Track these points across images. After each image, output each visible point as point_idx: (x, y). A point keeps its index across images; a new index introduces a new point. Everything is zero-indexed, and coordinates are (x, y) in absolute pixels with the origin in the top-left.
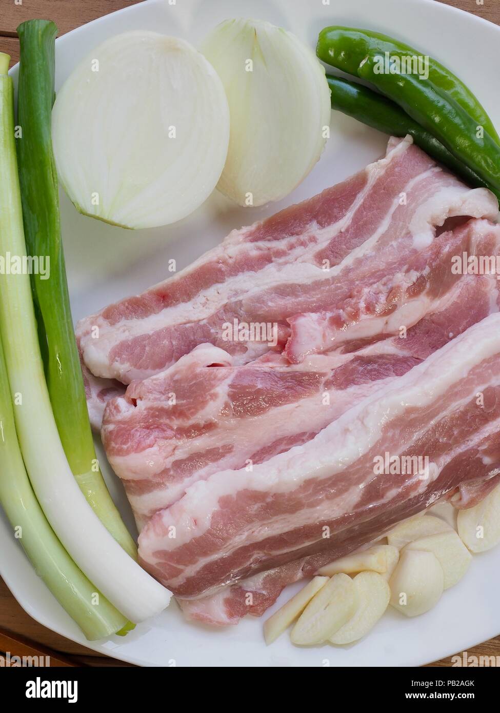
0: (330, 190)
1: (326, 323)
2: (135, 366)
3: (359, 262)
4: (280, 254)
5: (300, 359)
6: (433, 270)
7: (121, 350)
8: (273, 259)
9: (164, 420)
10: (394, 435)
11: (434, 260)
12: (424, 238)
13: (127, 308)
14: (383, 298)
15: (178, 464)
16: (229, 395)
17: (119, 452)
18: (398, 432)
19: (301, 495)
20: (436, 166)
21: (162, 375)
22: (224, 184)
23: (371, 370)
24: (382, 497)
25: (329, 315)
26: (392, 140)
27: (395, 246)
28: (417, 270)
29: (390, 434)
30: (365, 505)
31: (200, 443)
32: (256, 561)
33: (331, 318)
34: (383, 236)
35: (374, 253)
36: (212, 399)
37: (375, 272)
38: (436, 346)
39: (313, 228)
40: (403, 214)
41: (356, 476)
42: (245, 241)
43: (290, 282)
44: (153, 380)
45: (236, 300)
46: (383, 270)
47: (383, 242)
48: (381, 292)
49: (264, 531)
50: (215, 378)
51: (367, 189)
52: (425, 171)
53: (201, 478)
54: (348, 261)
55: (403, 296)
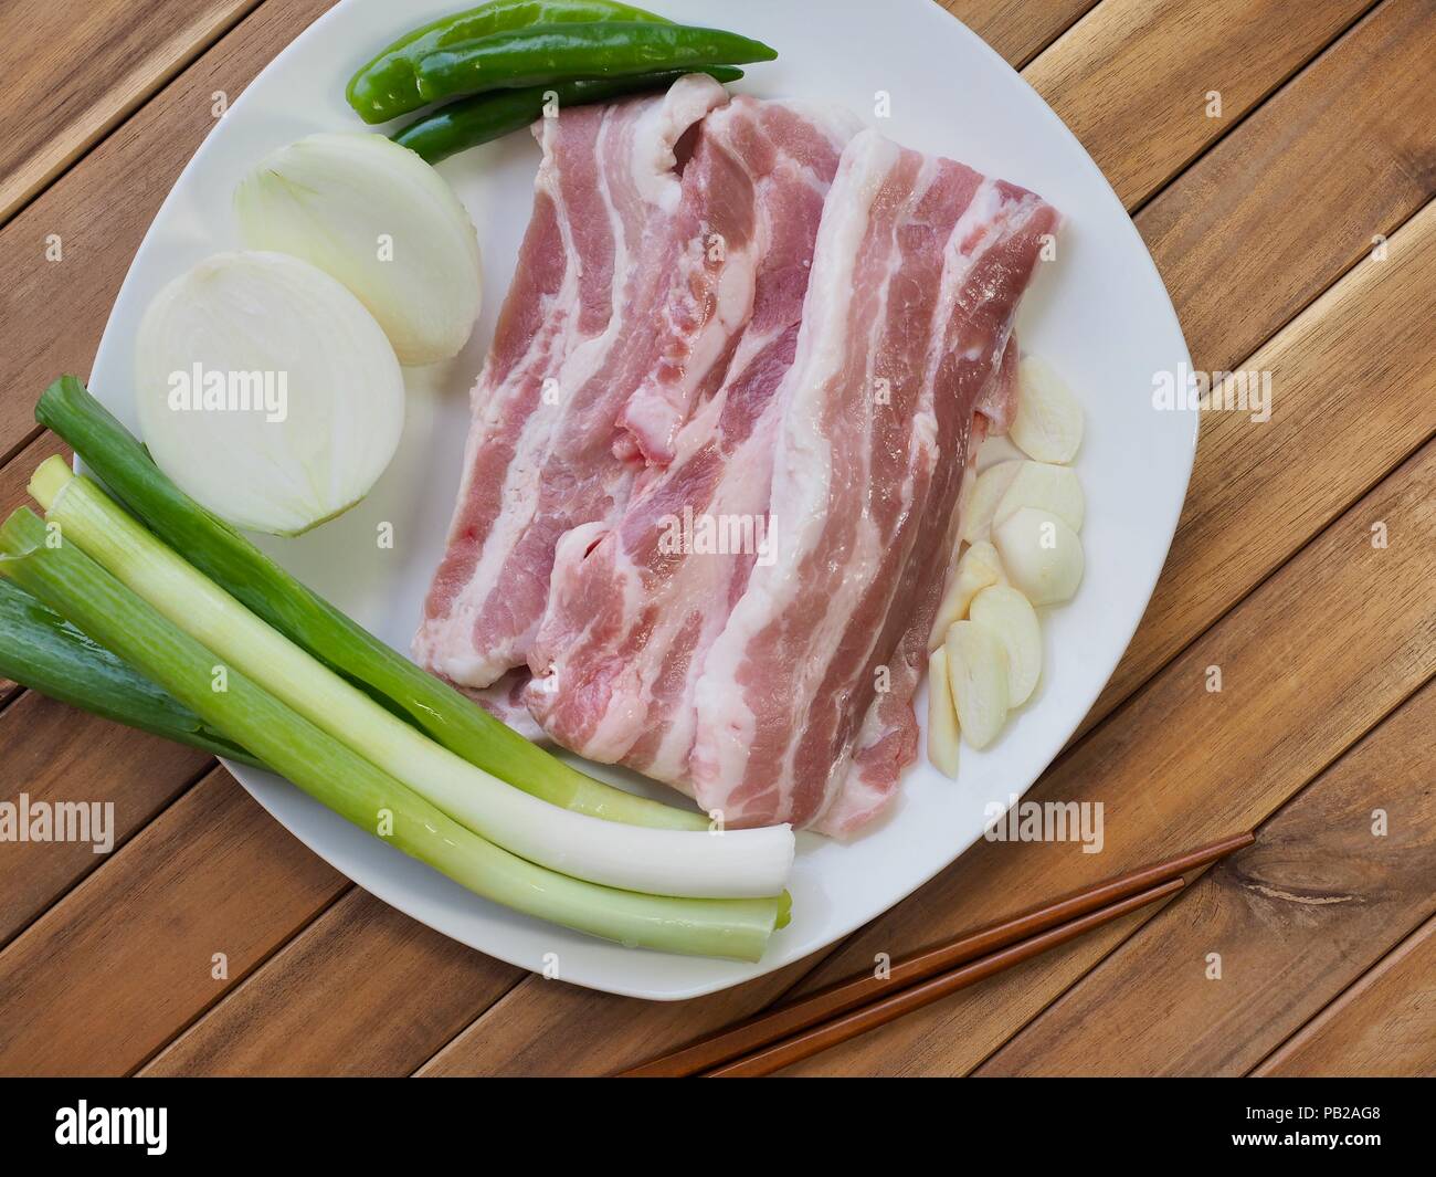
0: (524, 245)
1: (659, 386)
2: (514, 634)
3: (631, 289)
4: (541, 366)
5: (671, 451)
6: (710, 219)
7: (482, 637)
8: (540, 378)
9: (598, 657)
10: (842, 430)
11: (701, 208)
12: (670, 195)
13: (445, 584)
14: (690, 301)
15: (659, 687)
16: (635, 564)
17: (586, 737)
18: (843, 422)
19: (811, 588)
20: (607, 107)
21: (550, 613)
22: (408, 356)
23: (760, 387)
24: (901, 504)
25: (653, 376)
26: (534, 129)
27: (650, 234)
28: (693, 236)
29: (837, 431)
30: (891, 529)
31: (658, 641)
32: (847, 703)
33: (658, 377)
34: (627, 235)
35: (636, 265)
36: (621, 585)
37: (658, 281)
38: (800, 293)
39: (549, 304)
40: (625, 194)
41: (848, 511)
42: (495, 390)
43: (582, 383)
44: (544, 630)
45: (547, 460)
46: (663, 272)
47: (633, 243)
48: (682, 297)
49: (817, 665)
50: (603, 559)
51: (560, 207)
52: (599, 125)
53: (698, 676)
54: (618, 300)
55: (708, 277)
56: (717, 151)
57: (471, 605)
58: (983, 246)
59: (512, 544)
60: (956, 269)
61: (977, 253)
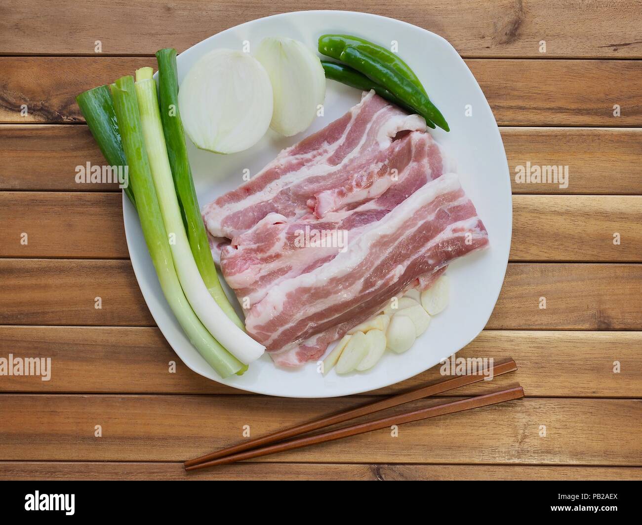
0: (333, 123)
1: (335, 195)
2: (235, 228)
3: (352, 161)
4: (308, 161)
5: (323, 215)
6: (390, 161)
7: (228, 220)
8: (305, 164)
9: (253, 255)
10: (376, 251)
11: (390, 155)
12: (385, 144)
13: (229, 197)
14: (365, 179)
15: (263, 278)
16: (286, 238)
17: (231, 274)
18: (378, 249)
19: (329, 287)
20: (389, 105)
21: (250, 231)
22: (273, 125)
23: (364, 219)
24: (374, 286)
25: (336, 190)
26: (364, 93)
27: (370, 151)
28: (381, 162)
29: (374, 251)
30: (366, 290)
31: (273, 266)
32: (312, 328)
33: (337, 192)
34: (364, 145)
35: (359, 155)
36: (277, 241)
37: (361, 165)
38: (398, 202)
39: (325, 146)
40: (373, 133)
41: (358, 275)
42: (289, 156)
43: (316, 175)
44: (245, 235)
45: (287, 188)
46: (365, 164)
47: (364, 148)
48: (364, 176)
49: (312, 310)
50: (278, 229)
51: (352, 121)
52: (382, 108)
53: (277, 284)
54: (345, 161)
55: (375, 177)
56: (409, 144)
57: (230, 210)
58: (460, 234)
59: (257, 202)
60: (446, 234)
61: (456, 235)
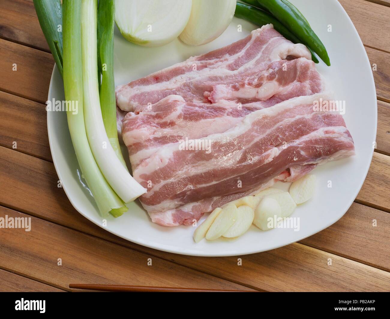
0: (235, 43)
1: (230, 88)
2: (140, 104)
3: (246, 70)
4: (210, 64)
5: (216, 101)
6: (279, 69)
7: (135, 97)
8: (208, 66)
9: (151, 120)
10: (257, 129)
11: (280, 66)
13: (140, 82)
14: (256, 80)
15: (156, 139)
16: (182, 110)
18: (259, 127)
27: (263, 64)
28: (272, 68)
29: (255, 128)
31: (167, 131)
32: (190, 191)
33: (232, 86)
34: (259, 59)
35: (253, 67)
36: (174, 111)
39: (227, 56)
40: (268, 51)
42: (196, 61)
43: (215, 75)
45: (190, 81)
47: (258, 63)
48: (255, 78)
50: (176, 104)
51: (252, 41)
54: (241, 69)
55: (265, 82)
56: (296, 63)
57: (139, 90)
58: (330, 135)
59: (162, 89)
60: (319, 133)
61: (327, 135)
